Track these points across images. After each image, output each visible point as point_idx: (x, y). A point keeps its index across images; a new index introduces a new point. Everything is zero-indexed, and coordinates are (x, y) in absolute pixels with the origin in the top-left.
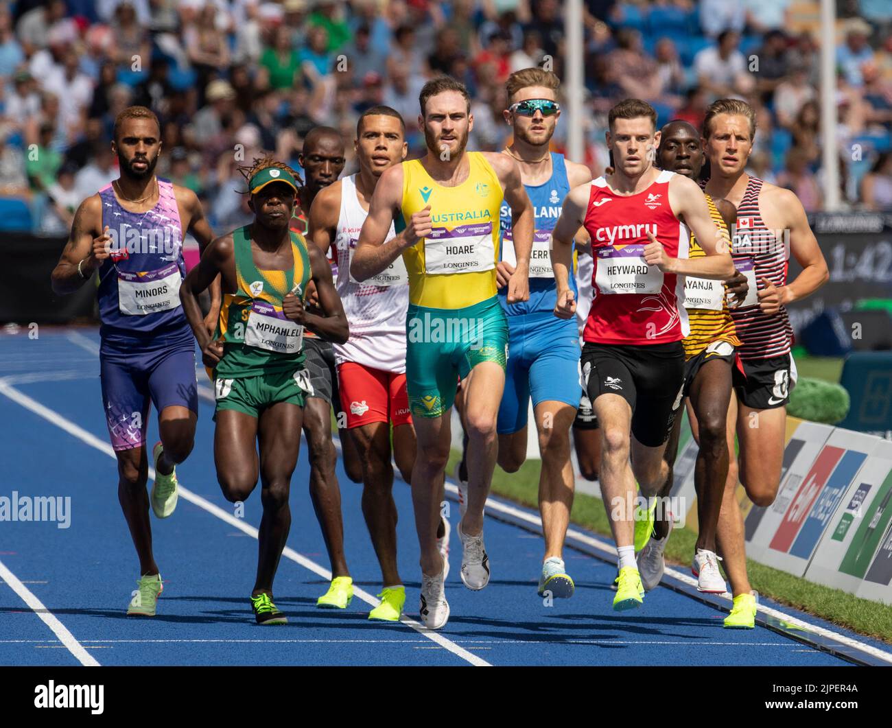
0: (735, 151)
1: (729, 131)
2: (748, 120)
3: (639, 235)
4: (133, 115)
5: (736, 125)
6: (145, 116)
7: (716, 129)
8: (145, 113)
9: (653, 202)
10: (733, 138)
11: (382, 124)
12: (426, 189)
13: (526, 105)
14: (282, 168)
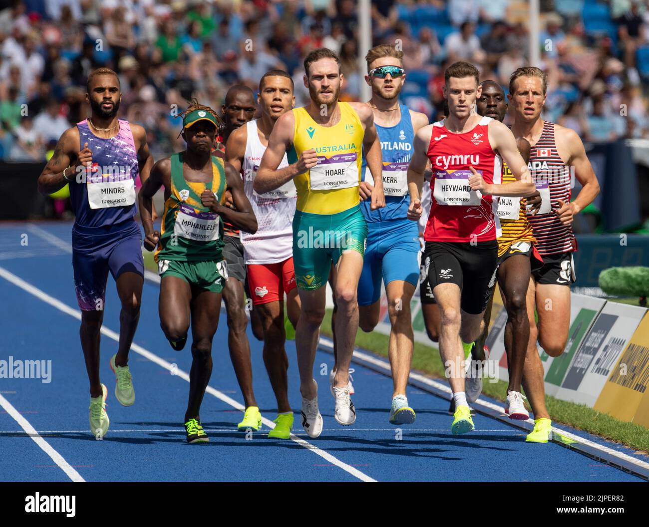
0: (533, 103)
1: (528, 88)
2: (541, 80)
3: (466, 163)
4: (100, 72)
5: (533, 84)
6: (109, 73)
7: (518, 88)
8: (109, 71)
9: (477, 139)
10: (531, 94)
11: (278, 82)
12: (311, 128)
13: (380, 70)
14: (207, 111)
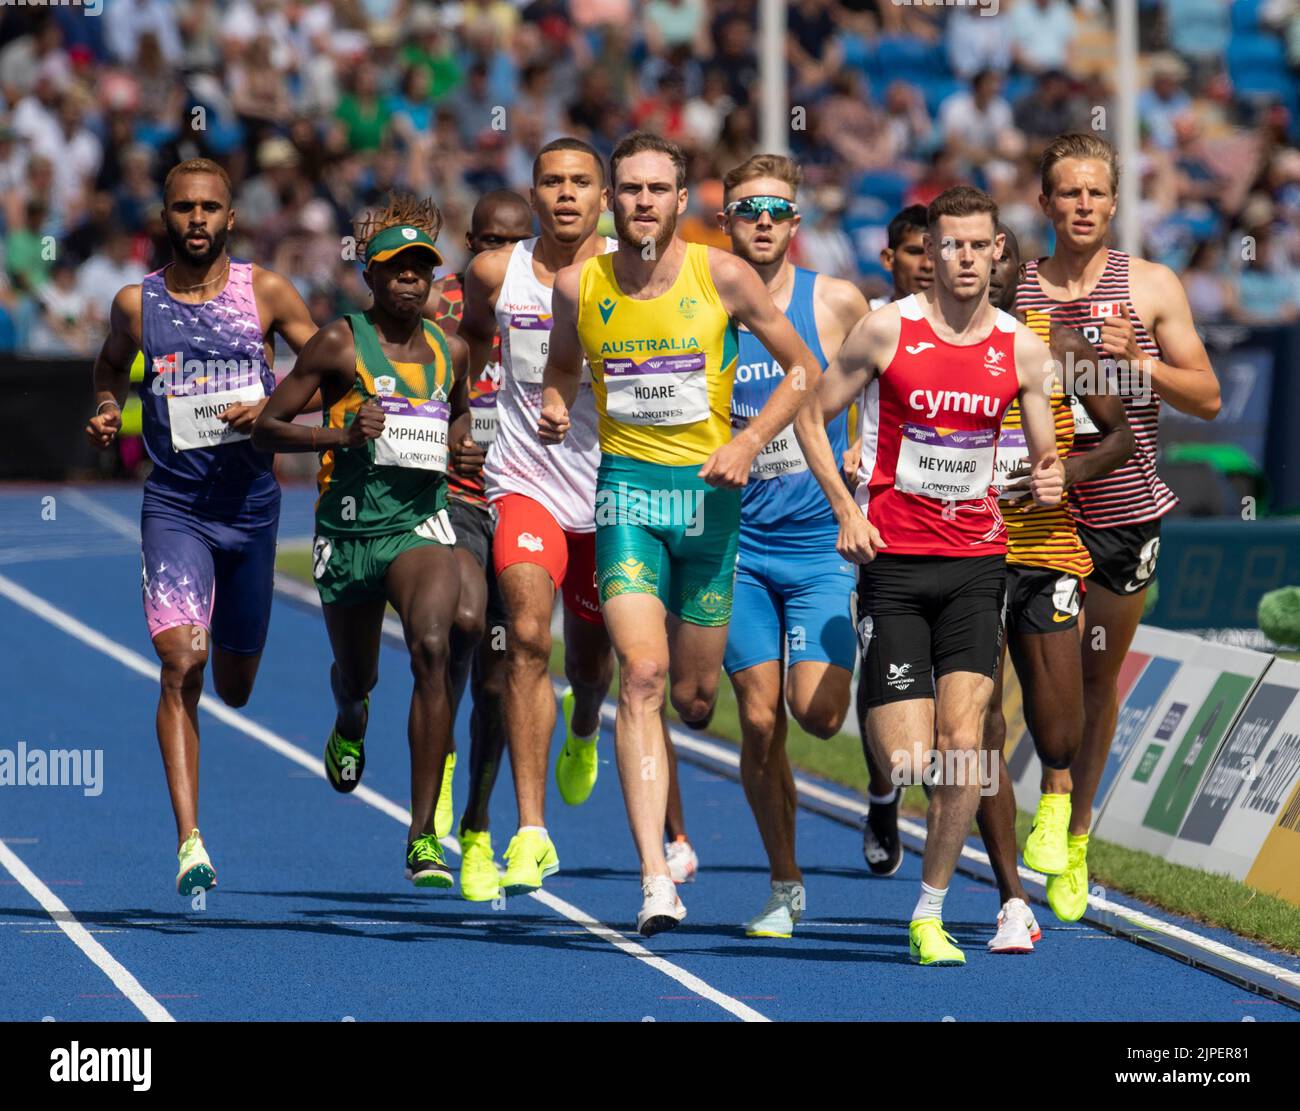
0: (1091, 212)
1: (1080, 182)
2: (1107, 166)
5: (1091, 174)
7: (1060, 182)
9: (994, 362)
10: (1085, 194)
11: (568, 163)
13: (749, 205)
